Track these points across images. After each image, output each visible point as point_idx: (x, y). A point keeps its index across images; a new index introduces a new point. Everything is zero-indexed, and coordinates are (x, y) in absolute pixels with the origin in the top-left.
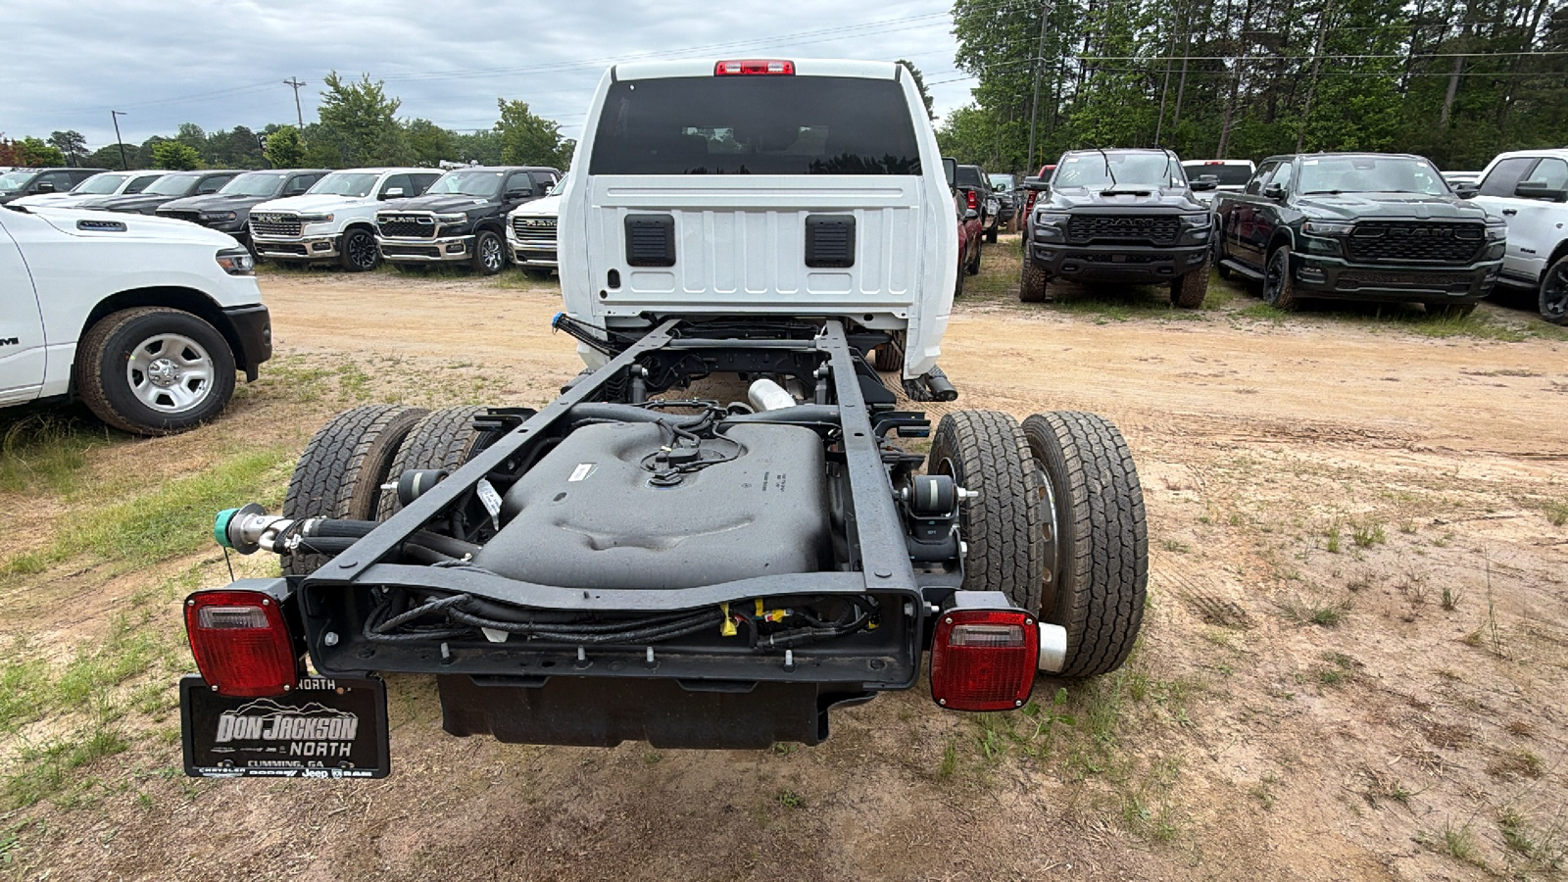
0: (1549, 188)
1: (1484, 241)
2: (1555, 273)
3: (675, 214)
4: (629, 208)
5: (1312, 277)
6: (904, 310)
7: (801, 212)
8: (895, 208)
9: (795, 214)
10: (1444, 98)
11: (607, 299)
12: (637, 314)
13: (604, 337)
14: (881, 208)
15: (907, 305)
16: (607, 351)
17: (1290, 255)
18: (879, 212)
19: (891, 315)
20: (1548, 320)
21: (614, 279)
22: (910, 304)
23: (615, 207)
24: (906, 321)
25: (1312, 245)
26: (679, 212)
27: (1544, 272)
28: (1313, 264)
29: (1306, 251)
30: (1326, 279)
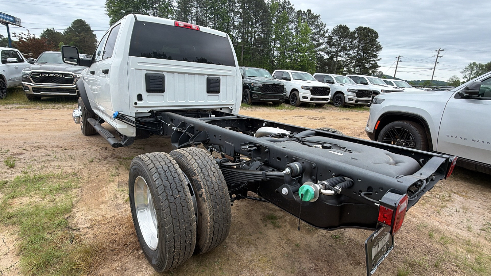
0: (288, 78)
1: (284, 89)
2: (292, 96)
3: (165, 74)
4: (147, 70)
5: (255, 96)
6: (232, 106)
7: (205, 76)
8: (230, 76)
9: (203, 76)
10: (241, 56)
11: (137, 106)
12: (148, 111)
13: (134, 120)
14: (226, 76)
15: (232, 105)
16: (135, 125)
17: (250, 92)
18: (226, 77)
19: (229, 108)
20: (292, 105)
21: (140, 97)
22: (234, 104)
23: (141, 70)
24: (232, 110)
25: (254, 89)
26: (166, 73)
27: (290, 95)
28: (256, 94)
29: (253, 90)
30: (258, 97)
